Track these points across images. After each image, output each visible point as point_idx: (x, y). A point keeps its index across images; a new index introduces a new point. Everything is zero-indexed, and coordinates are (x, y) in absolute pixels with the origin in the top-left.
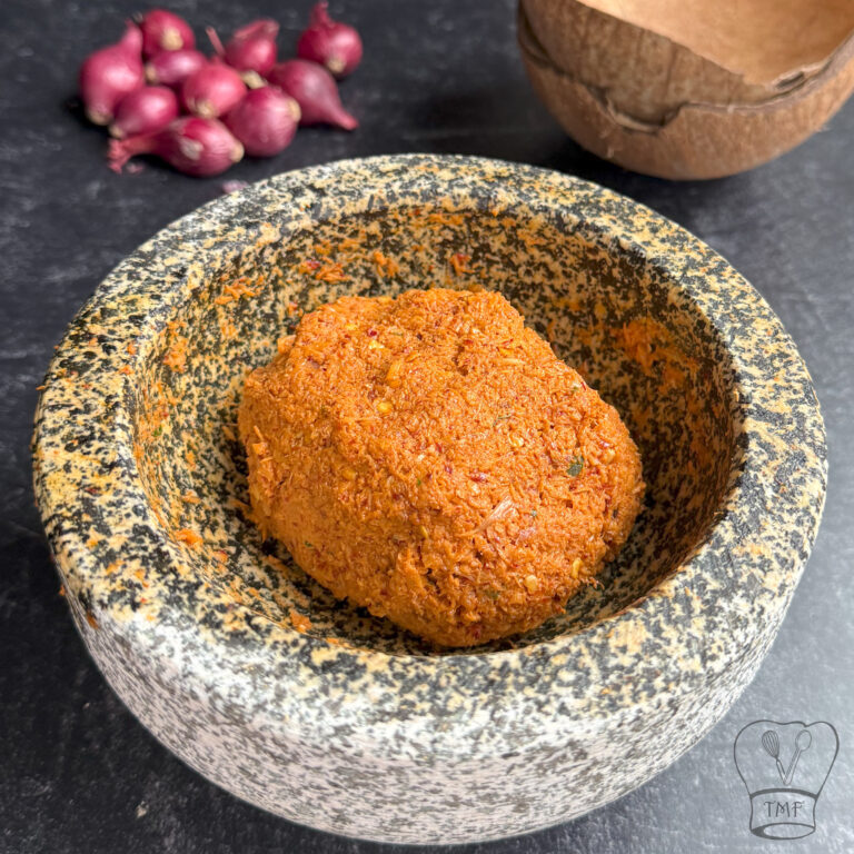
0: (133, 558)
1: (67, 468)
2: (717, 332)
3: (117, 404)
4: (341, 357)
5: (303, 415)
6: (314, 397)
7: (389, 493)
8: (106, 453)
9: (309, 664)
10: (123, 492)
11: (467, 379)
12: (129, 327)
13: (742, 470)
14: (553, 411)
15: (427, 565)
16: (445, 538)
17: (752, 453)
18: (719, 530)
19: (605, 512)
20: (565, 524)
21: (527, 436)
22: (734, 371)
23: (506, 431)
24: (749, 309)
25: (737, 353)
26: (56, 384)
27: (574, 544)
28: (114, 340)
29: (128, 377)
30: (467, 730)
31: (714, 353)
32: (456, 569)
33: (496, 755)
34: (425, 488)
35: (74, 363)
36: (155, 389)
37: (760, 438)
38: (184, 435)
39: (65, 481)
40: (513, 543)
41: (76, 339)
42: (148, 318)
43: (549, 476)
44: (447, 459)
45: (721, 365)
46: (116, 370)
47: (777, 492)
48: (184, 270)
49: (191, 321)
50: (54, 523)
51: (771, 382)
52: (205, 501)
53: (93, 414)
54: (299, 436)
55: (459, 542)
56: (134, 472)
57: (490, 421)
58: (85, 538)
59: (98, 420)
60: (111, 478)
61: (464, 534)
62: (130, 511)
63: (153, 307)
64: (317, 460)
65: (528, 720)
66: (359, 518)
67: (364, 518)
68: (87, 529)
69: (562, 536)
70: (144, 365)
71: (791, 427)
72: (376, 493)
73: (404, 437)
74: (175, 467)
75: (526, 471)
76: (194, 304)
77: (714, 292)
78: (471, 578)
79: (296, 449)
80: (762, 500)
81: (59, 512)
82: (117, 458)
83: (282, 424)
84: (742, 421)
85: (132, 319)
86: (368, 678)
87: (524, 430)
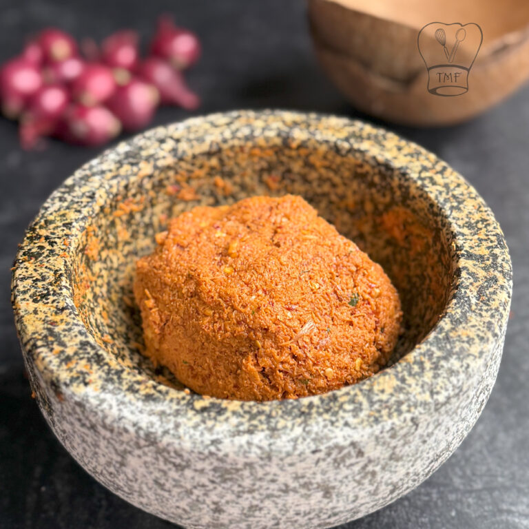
0: (81, 359)
1: (35, 312)
2: (441, 209)
3: (61, 275)
4: (198, 243)
5: (176, 279)
6: (182, 268)
7: (235, 321)
8: (58, 302)
9: (193, 409)
10: (71, 323)
11: (280, 250)
12: (63, 230)
13: (457, 289)
14: (338, 266)
15: (262, 365)
16: (272, 347)
17: (463, 279)
18: (442, 323)
19: (376, 329)
20: (349, 335)
21: (322, 282)
22: (452, 232)
23: (307, 279)
24: (462, 194)
25: (454, 221)
26: (22, 266)
27: (356, 349)
28: (55, 238)
29: (66, 259)
30: (289, 438)
31: (440, 223)
32: (280, 366)
33: (308, 452)
34: (257, 315)
35: (32, 253)
36: (81, 270)
37: (468, 270)
38: (100, 300)
39: (35, 319)
40: (316, 348)
41: (31, 239)
42: (74, 224)
43: (337, 307)
44: (270, 297)
45: (444, 230)
46: (59, 255)
47: (478, 300)
48: (94, 194)
49: (100, 227)
50: (31, 343)
51: (476, 237)
52: (116, 342)
53: (48, 281)
54: (174, 292)
55: (281, 349)
56: (76, 313)
57: (297, 274)
58: (52, 350)
59: (51, 284)
60: (63, 316)
61: (284, 343)
62: (77, 333)
63: (77, 218)
64: (187, 306)
65: (326, 430)
66: (217, 339)
67: (219, 338)
68: (52, 344)
69: (347, 343)
70: (74, 252)
71: (489, 263)
72: (226, 322)
73: (242, 286)
74: (96, 320)
75: (322, 304)
76: (101, 215)
77: (440, 185)
78: (290, 372)
79: (173, 301)
80: (469, 305)
81: (34, 336)
82: (65, 305)
83: (163, 287)
84: (458, 262)
85: (64, 225)
86: (228, 414)
87: (318, 278)
